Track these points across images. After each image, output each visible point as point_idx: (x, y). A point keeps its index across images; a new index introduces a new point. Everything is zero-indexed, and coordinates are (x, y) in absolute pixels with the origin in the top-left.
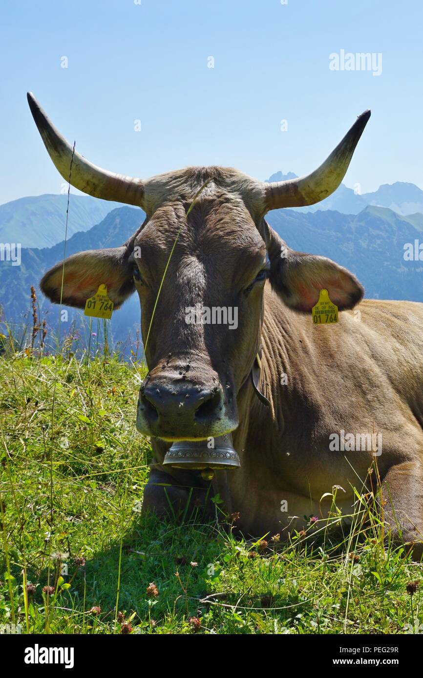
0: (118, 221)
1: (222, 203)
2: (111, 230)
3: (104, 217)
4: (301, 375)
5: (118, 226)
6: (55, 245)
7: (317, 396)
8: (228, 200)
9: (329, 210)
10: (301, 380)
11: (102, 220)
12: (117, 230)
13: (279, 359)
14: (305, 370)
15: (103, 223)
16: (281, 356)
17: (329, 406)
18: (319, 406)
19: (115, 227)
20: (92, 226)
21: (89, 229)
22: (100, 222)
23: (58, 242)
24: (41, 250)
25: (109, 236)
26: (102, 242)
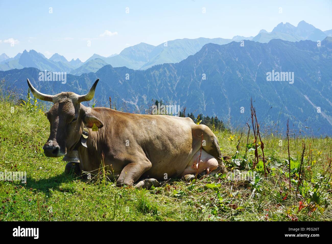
0: (207, 50)
1: (67, 102)
2: (204, 54)
3: (201, 48)
4: (107, 139)
5: (207, 52)
6: (180, 61)
7: (110, 145)
8: (68, 102)
9: (306, 40)
10: (106, 141)
11: (200, 49)
12: (207, 54)
13: (102, 135)
14: (108, 138)
15: (201, 51)
16: (102, 134)
17: (113, 148)
18: (110, 148)
19: (206, 52)
20: (196, 53)
21: (195, 54)
22: (199, 50)
23: (182, 60)
24: (175, 64)
25: (203, 57)
26: (200, 60)
